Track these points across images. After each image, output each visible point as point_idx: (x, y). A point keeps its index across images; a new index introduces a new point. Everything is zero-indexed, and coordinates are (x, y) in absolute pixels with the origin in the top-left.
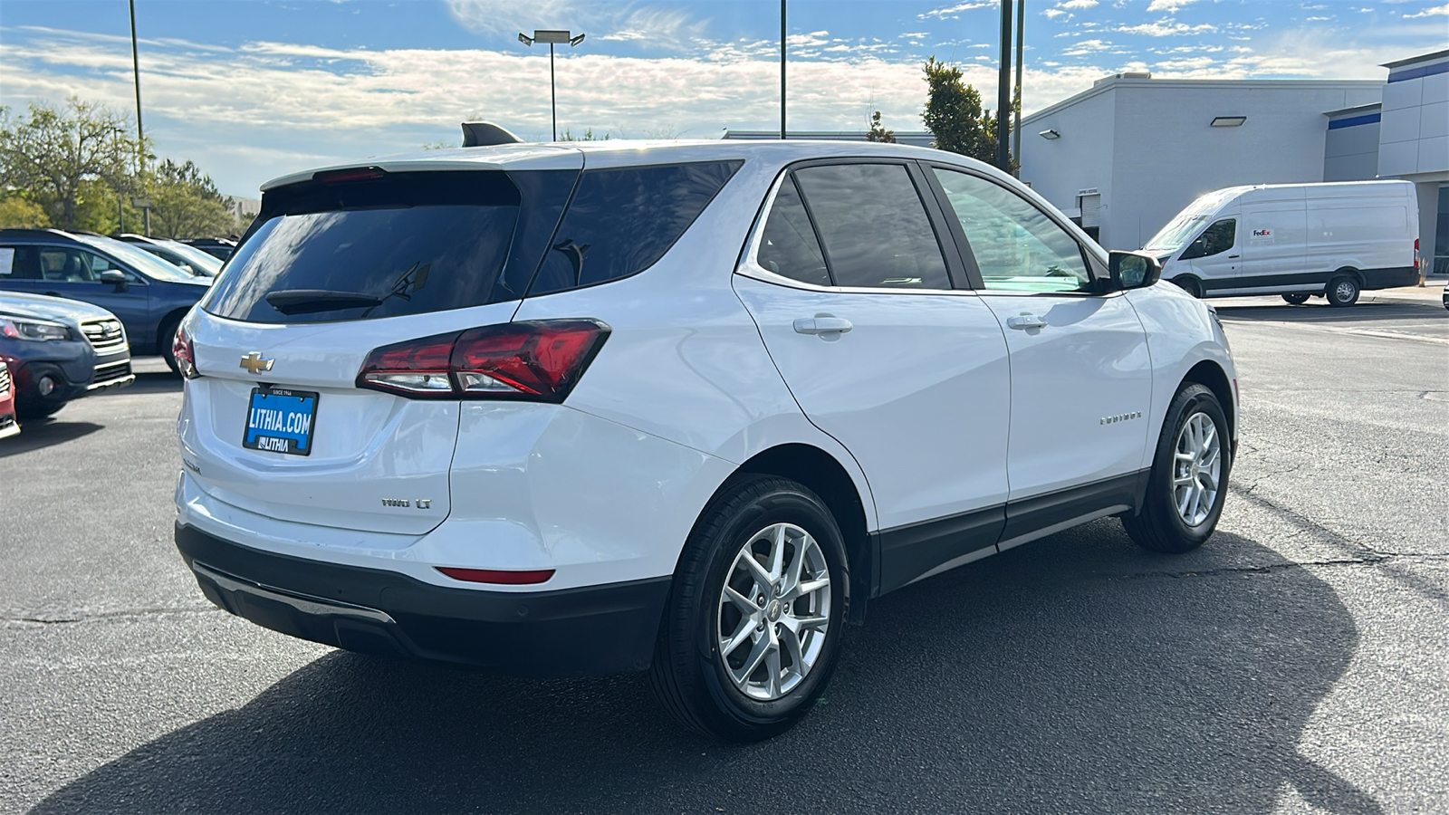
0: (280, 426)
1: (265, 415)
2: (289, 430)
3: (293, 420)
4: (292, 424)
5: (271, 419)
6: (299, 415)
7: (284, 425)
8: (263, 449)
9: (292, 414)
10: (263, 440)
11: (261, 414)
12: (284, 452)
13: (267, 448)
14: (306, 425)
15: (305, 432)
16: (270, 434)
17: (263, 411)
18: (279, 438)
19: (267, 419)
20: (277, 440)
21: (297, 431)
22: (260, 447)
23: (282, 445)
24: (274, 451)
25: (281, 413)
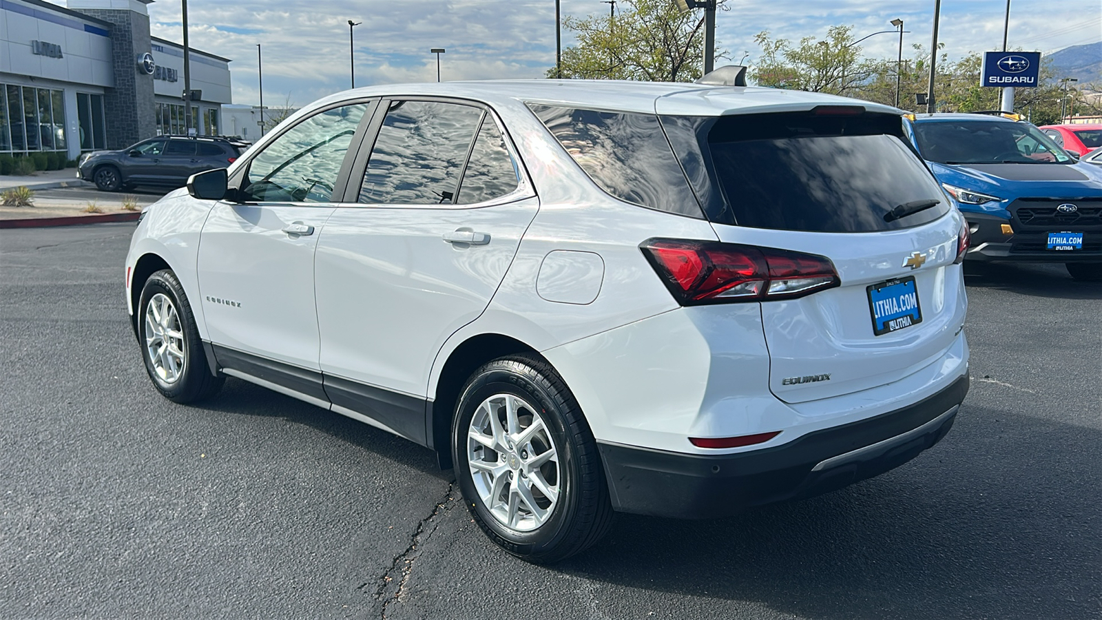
0: (897, 309)
1: (883, 304)
2: (904, 309)
3: (904, 301)
4: (904, 304)
5: (887, 307)
6: (907, 296)
7: (899, 307)
8: (895, 330)
9: (902, 297)
10: (892, 323)
11: (879, 305)
12: (910, 325)
13: (897, 328)
14: (914, 301)
15: (914, 306)
16: (895, 317)
17: (881, 302)
18: (903, 317)
19: (888, 307)
20: (902, 319)
21: (909, 308)
22: (892, 329)
23: (906, 321)
24: (903, 328)
25: (894, 299)
